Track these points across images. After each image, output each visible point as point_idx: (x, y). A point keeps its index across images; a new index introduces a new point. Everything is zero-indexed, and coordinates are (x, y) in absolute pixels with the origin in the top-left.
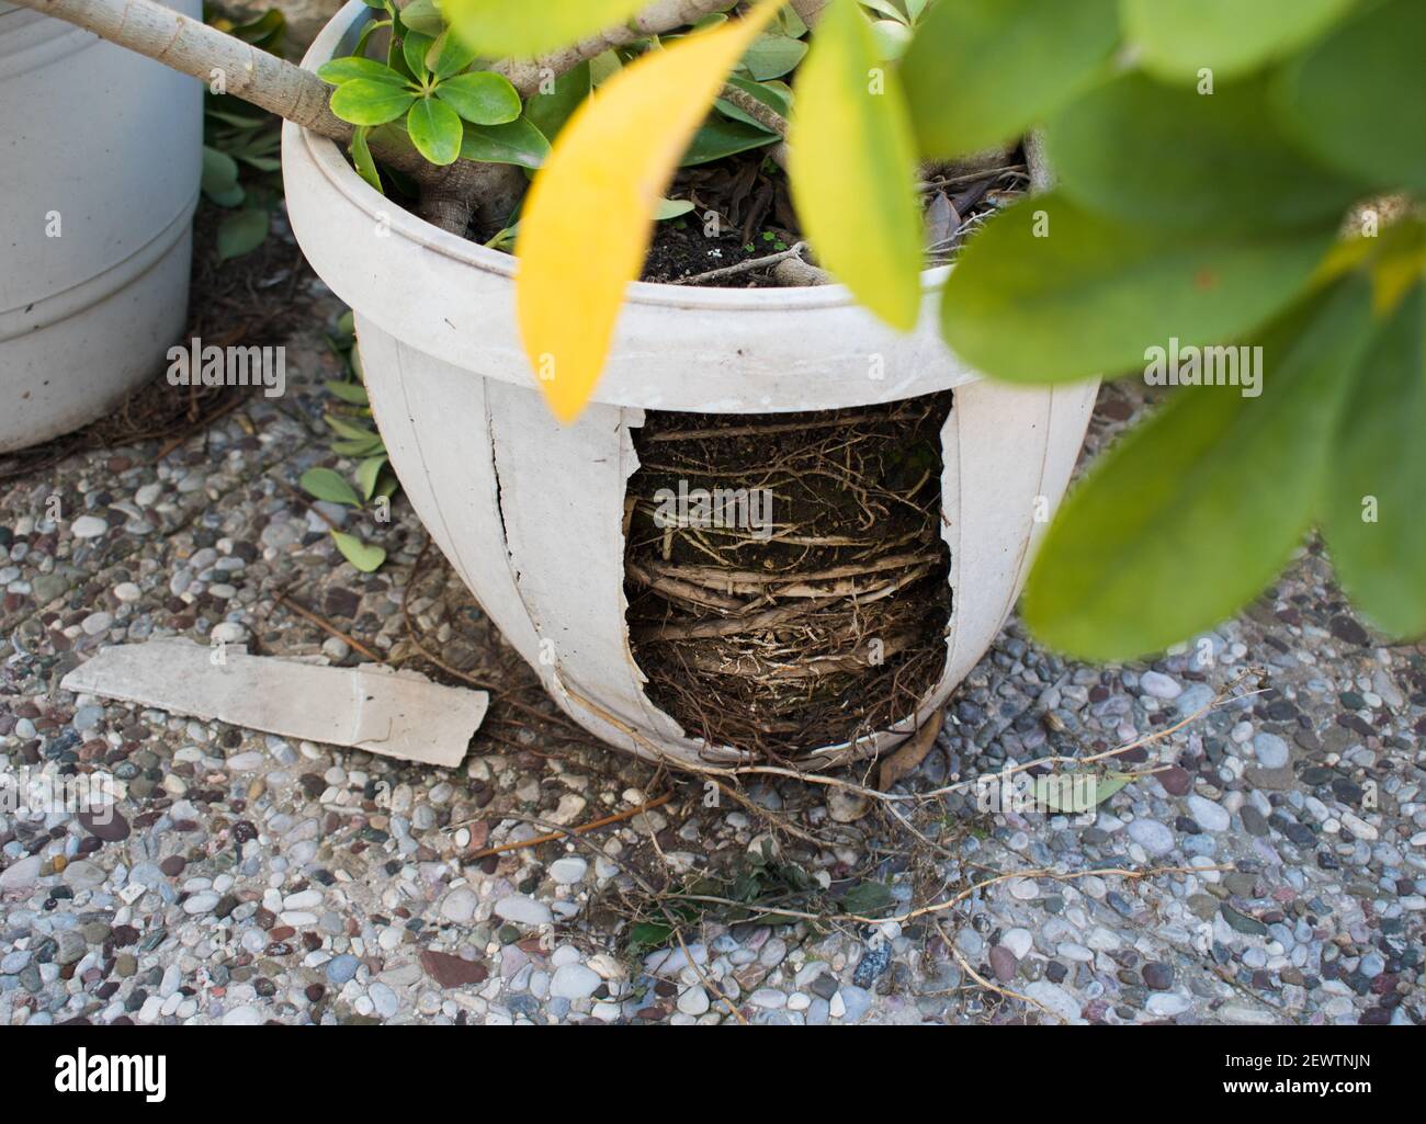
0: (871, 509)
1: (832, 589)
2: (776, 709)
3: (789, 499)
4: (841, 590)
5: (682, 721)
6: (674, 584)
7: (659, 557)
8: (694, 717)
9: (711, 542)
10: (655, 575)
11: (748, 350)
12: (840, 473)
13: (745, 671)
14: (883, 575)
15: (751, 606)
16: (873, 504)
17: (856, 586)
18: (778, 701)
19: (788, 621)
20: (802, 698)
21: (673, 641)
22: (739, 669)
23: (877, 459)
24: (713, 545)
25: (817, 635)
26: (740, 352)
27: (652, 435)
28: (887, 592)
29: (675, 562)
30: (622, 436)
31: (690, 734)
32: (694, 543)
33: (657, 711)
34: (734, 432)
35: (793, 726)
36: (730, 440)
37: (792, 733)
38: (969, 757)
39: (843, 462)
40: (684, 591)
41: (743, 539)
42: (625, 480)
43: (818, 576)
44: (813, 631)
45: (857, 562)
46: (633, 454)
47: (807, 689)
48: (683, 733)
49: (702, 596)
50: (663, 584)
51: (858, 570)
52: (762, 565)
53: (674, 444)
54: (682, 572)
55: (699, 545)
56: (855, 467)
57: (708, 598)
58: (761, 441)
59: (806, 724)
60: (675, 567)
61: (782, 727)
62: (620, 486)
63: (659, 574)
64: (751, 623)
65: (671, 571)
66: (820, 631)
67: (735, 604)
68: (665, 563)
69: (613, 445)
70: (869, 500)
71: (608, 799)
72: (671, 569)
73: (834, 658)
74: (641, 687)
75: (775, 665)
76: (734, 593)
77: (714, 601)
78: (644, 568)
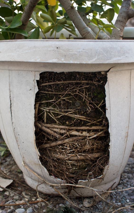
0: (90, 106)
1: (82, 133)
2: (71, 171)
3: (71, 101)
4: (84, 133)
5: (49, 170)
6: (46, 128)
7: (43, 121)
8: (51, 169)
9: (55, 115)
10: (42, 126)
11: (59, 48)
12: (83, 95)
13: (63, 157)
14: (94, 131)
15: (64, 136)
16: (90, 105)
17: (88, 133)
18: (71, 168)
19: (72, 141)
20: (77, 168)
21: (46, 148)
22: (61, 156)
23: (91, 94)
24: (55, 117)
25: (79, 146)
26: (57, 48)
27: (41, 84)
28: (95, 136)
29: (47, 123)
30: (35, 82)
31: (50, 175)
32: (51, 116)
33: (43, 166)
34: (59, 82)
35: (74, 175)
36: (58, 85)
37: (74, 177)
38: (118, 199)
39: (83, 93)
40: (48, 130)
41: (61, 114)
42: (35, 94)
43: (79, 128)
44: (78, 144)
45: (88, 126)
46: (37, 87)
47: (77, 165)
48: (49, 174)
49: (53, 132)
50: (44, 128)
51: (88, 128)
52: (66, 123)
53: (46, 86)
54: (48, 125)
55: (52, 117)
56: (86, 95)
57: (54, 133)
58: (65, 85)
59: (77, 175)
60: (47, 124)
61: (72, 175)
62: (34, 96)
63: (43, 126)
64: (64, 141)
65: (46, 125)
66: (80, 144)
67: (60, 136)
68: (45, 123)
69: (33, 85)
70: (90, 103)
71: (33, 200)
72: (46, 124)
73: (83, 154)
74: (39, 157)
75: (69, 155)
76: (60, 133)
77: (55, 134)
78: (40, 124)
